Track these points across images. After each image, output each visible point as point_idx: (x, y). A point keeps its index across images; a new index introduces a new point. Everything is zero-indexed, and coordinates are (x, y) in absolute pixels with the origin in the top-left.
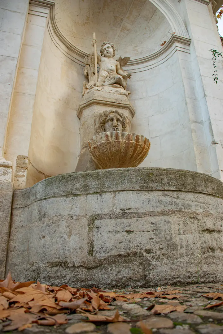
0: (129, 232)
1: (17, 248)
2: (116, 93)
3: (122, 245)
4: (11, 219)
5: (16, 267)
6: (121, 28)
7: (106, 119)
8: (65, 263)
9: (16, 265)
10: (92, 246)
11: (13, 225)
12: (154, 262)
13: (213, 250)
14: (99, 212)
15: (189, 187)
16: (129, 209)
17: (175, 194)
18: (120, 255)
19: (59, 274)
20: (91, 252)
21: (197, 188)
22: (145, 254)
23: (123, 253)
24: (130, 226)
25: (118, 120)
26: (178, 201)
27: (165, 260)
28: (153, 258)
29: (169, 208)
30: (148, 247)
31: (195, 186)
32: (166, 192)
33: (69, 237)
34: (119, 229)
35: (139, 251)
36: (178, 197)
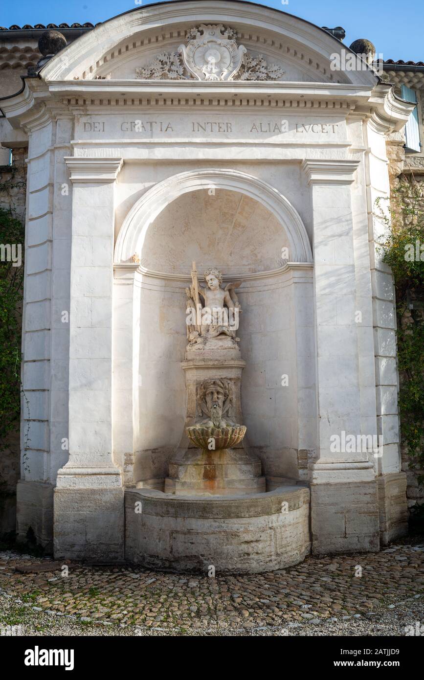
0: (192, 543)
1: (131, 536)
2: (220, 348)
3: (187, 551)
4: (125, 515)
5: (132, 549)
6: (233, 224)
7: (206, 392)
8: (158, 556)
9: (131, 547)
10: (172, 549)
11: (127, 520)
12: (205, 562)
13: (248, 554)
14: (175, 529)
15: (232, 515)
16: (192, 530)
17: (222, 520)
18: (187, 556)
19: (155, 562)
20: (171, 552)
21: (239, 515)
22: (200, 557)
23: (188, 555)
24: (192, 539)
25: (218, 393)
26: (223, 525)
27: (212, 561)
28: (205, 560)
29: (217, 530)
30: (203, 553)
31: (238, 513)
32: (216, 520)
33: (159, 542)
34: (186, 541)
35: (197, 555)
36: (224, 522)
